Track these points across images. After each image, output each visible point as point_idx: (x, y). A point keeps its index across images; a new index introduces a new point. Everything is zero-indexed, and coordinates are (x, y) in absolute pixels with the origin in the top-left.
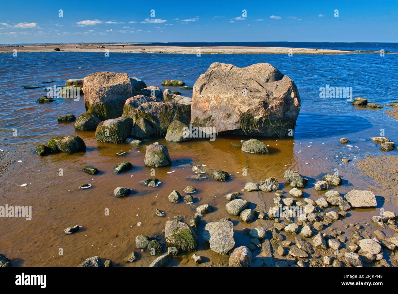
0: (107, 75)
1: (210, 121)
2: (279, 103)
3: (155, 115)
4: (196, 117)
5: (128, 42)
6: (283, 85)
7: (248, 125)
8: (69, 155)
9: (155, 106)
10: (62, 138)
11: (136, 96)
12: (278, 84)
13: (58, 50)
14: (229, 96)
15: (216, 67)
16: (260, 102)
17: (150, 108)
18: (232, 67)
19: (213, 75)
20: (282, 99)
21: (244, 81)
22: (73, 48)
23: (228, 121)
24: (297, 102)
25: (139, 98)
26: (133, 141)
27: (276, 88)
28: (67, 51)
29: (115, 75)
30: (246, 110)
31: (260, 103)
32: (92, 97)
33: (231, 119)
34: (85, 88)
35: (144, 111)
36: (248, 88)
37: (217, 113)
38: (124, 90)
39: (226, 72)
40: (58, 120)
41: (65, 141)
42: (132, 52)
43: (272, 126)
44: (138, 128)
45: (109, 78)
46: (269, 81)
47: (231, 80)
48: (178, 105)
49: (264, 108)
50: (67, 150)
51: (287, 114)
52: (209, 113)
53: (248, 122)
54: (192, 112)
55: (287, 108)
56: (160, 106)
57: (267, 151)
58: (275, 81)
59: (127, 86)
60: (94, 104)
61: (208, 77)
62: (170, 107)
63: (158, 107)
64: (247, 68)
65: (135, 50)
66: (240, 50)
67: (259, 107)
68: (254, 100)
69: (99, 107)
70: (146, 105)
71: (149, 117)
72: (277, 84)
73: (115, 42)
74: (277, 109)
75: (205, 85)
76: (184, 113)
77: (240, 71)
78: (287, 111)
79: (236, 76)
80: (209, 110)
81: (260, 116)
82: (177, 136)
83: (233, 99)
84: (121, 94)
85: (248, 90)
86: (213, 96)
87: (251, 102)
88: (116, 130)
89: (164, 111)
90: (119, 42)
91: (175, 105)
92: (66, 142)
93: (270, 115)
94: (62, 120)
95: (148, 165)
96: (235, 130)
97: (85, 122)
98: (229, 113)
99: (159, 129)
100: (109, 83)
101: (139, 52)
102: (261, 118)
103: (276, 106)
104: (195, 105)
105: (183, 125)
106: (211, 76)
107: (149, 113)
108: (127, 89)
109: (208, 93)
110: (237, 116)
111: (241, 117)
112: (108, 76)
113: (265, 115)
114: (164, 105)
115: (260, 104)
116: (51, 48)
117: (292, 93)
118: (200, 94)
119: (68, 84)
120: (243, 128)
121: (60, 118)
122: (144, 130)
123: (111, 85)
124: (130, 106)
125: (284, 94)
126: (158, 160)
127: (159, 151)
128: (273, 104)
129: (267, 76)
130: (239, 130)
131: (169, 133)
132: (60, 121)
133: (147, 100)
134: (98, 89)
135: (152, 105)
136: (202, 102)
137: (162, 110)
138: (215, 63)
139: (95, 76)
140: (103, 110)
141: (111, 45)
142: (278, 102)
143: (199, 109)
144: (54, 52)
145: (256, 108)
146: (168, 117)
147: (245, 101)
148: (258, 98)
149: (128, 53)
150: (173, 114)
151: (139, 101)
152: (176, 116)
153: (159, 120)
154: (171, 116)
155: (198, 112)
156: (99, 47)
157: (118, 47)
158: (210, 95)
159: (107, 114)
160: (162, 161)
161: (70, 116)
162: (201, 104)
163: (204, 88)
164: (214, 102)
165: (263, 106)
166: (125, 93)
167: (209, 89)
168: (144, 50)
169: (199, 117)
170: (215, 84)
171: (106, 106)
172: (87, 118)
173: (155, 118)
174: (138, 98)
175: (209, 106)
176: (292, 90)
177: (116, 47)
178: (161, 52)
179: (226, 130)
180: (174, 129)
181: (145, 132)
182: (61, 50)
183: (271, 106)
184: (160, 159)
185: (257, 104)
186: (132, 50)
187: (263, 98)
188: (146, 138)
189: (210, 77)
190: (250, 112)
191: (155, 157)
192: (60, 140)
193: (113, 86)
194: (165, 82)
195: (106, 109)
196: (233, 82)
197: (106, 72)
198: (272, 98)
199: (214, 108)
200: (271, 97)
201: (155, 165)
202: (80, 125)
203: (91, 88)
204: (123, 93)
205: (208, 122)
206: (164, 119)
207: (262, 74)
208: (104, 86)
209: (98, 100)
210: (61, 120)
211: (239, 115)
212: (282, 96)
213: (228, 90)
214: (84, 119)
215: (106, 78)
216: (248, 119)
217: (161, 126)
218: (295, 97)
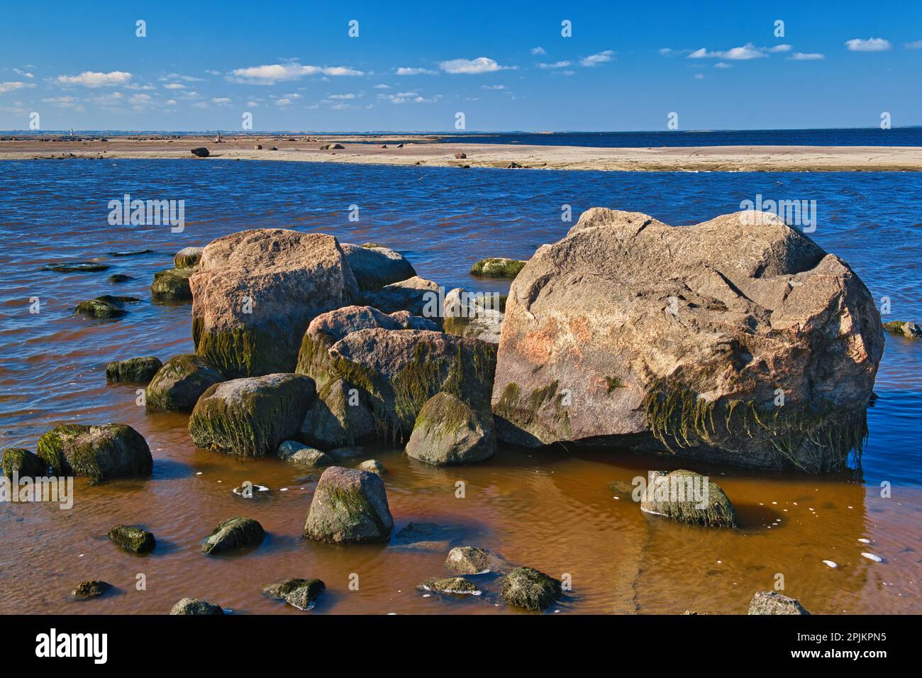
0: (274, 238)
1: (553, 399)
2: (787, 351)
3: (383, 371)
4: (510, 385)
5: (424, 130)
6: (813, 288)
7: (674, 422)
8: (94, 485)
9: (387, 344)
10: (86, 429)
11: (343, 309)
12: (793, 283)
13: (203, 152)
14: (617, 318)
15: (597, 223)
16: (719, 344)
17: (371, 350)
18: (648, 223)
19: (580, 249)
20: (801, 338)
21: (679, 270)
22: (249, 149)
23: (608, 402)
24: (862, 350)
25: (354, 316)
26: (300, 452)
27: (786, 296)
28: (228, 158)
29: (297, 241)
30: (671, 371)
31: (719, 348)
32: (212, 305)
33: (620, 396)
34: (198, 276)
35: (351, 356)
36: (685, 293)
37: (575, 375)
38: (319, 287)
39: (622, 241)
40: (108, 372)
41: (89, 441)
42: (423, 165)
43: (763, 429)
44: (324, 412)
45: (279, 250)
46: (766, 272)
47: (636, 266)
48: (461, 344)
49: (733, 364)
50: (91, 468)
51: (823, 391)
52: (552, 374)
53: (677, 412)
54: (498, 366)
55: (825, 370)
56: (403, 344)
57: (729, 518)
58: (785, 273)
59: (330, 275)
60: (216, 327)
61: (561, 254)
62: (434, 347)
63: (397, 348)
64: (695, 228)
65: (435, 157)
66: (788, 157)
67: (716, 362)
68: (701, 337)
69: (231, 337)
70: (360, 339)
71: (363, 378)
72: (790, 285)
73: (386, 130)
74: (783, 372)
75: (546, 279)
76: (479, 369)
77: (670, 238)
78: (824, 379)
79: (654, 253)
80: (552, 365)
81: (719, 393)
82: (439, 443)
83: (630, 330)
84: (307, 301)
85: (683, 303)
86: (567, 316)
87: (687, 342)
88: (248, 414)
89: (414, 359)
90: (397, 131)
91: (452, 342)
92: (91, 444)
93: (754, 391)
94: (120, 372)
95: (311, 531)
96: (631, 434)
97: (176, 384)
98: (612, 377)
99: (390, 418)
100: (274, 264)
101: (446, 165)
102: (722, 399)
103: (777, 360)
104: (511, 345)
105: (462, 408)
106: (572, 253)
107: (364, 364)
108: (328, 284)
109: (552, 308)
110: (637, 389)
111: (651, 391)
112: (276, 244)
113: (735, 390)
114: (416, 340)
115: (717, 352)
116: (182, 147)
117: (842, 317)
118: (529, 309)
119: (180, 263)
120: (657, 432)
121: (113, 365)
122: (341, 419)
123: (279, 270)
124: (320, 338)
125: (812, 319)
126: (343, 519)
127: (350, 490)
128: (766, 352)
129: (757, 257)
130: (645, 436)
131: (419, 430)
132: (113, 376)
133: (377, 320)
134: (235, 283)
135: (378, 340)
136: (532, 336)
137: (408, 357)
138: (594, 209)
139: (238, 242)
140: (241, 349)
141: (369, 140)
142: (787, 345)
143: (522, 359)
144: (192, 162)
145: (705, 364)
146: (424, 380)
147: (669, 339)
148: (715, 331)
149: (410, 167)
150: (441, 371)
151: (352, 323)
152: (449, 377)
153: (395, 387)
154: (436, 376)
155: (516, 368)
156: (327, 147)
157: (385, 147)
158: (557, 314)
159: (253, 360)
160: (354, 524)
161: (143, 363)
162: (529, 344)
163: (543, 292)
164: (568, 338)
165: (729, 358)
166: (321, 298)
167: (559, 294)
168: (464, 157)
169: (520, 384)
170: (580, 279)
171: (252, 334)
172: (183, 370)
173: (380, 381)
174: (351, 314)
175: (550, 350)
176: (843, 308)
177: (379, 148)
178: (514, 165)
179: (599, 434)
180: (432, 421)
181: (342, 424)
182: (211, 153)
183: (758, 358)
184: (348, 516)
185: (707, 351)
186: (425, 158)
187: (731, 329)
188: (345, 444)
189: (567, 254)
190: (683, 375)
191: (334, 507)
192: (76, 437)
193: (284, 274)
194: (482, 265)
195: (252, 346)
196: (642, 273)
197: (274, 230)
198: (767, 330)
199: (568, 358)
200: (762, 329)
201: (332, 535)
202: (158, 391)
203: (213, 278)
204: (311, 295)
205: (545, 402)
206: (409, 387)
207: (742, 247)
208: (256, 273)
209: (229, 317)
210: (116, 373)
211: (646, 386)
212: (801, 326)
213: (617, 299)
214: (174, 373)
215: (270, 247)
216: (678, 400)
217: (397, 408)
218: (853, 331)
